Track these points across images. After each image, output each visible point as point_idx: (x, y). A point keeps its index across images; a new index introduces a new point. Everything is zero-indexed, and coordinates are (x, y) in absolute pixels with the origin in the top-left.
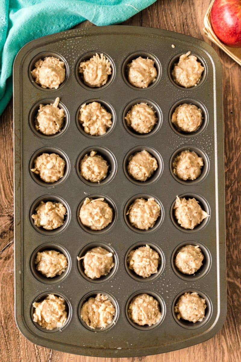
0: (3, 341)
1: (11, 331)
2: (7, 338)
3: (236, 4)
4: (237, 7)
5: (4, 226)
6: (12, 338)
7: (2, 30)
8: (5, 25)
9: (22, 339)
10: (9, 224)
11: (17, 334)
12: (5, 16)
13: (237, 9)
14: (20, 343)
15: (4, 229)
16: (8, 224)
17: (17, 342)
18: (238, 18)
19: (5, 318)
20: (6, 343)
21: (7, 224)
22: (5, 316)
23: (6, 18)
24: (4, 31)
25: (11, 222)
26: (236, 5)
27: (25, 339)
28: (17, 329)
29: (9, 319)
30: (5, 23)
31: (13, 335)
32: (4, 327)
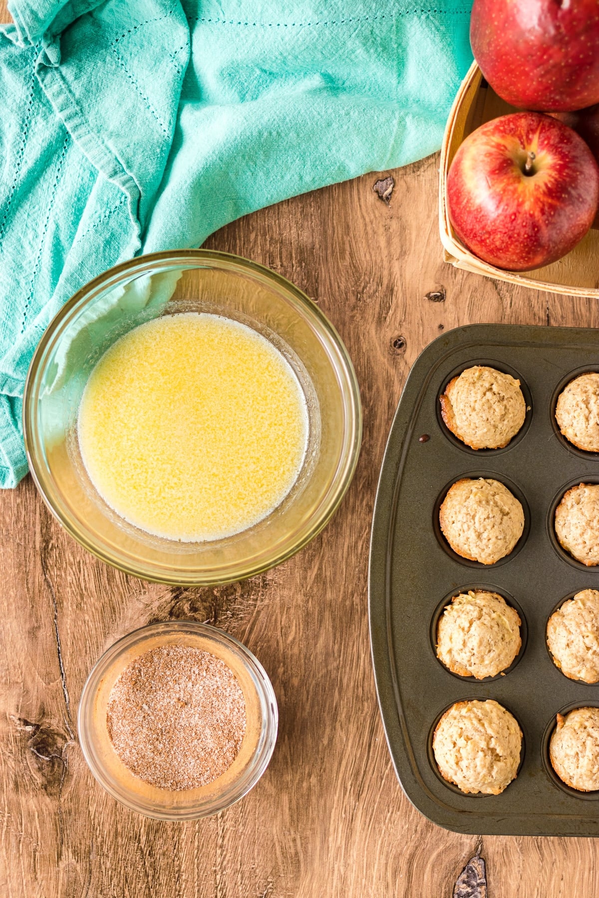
0: (142, 884)
1: (162, 862)
2: (150, 878)
3: (508, 184)
4: (515, 190)
5: (156, 604)
6: (163, 879)
7: (158, 150)
8: (166, 137)
9: (187, 883)
10: (170, 600)
11: (176, 869)
12: (168, 117)
13: (516, 195)
14: (181, 893)
15: (157, 612)
16: (166, 601)
17: (176, 890)
18: (532, 212)
19: (148, 828)
20: (149, 890)
21: (164, 600)
22: (149, 826)
23: (170, 123)
24: (162, 150)
25: (175, 597)
26: (511, 188)
27: (196, 884)
28: (176, 859)
29: (157, 831)
30: (166, 134)
31: (167, 873)
32: (146, 850)
